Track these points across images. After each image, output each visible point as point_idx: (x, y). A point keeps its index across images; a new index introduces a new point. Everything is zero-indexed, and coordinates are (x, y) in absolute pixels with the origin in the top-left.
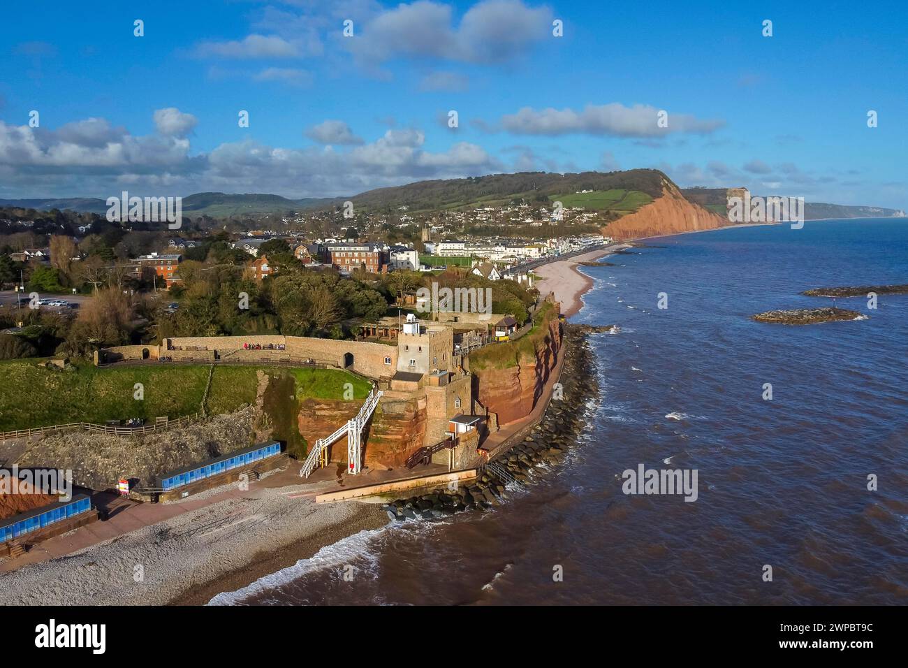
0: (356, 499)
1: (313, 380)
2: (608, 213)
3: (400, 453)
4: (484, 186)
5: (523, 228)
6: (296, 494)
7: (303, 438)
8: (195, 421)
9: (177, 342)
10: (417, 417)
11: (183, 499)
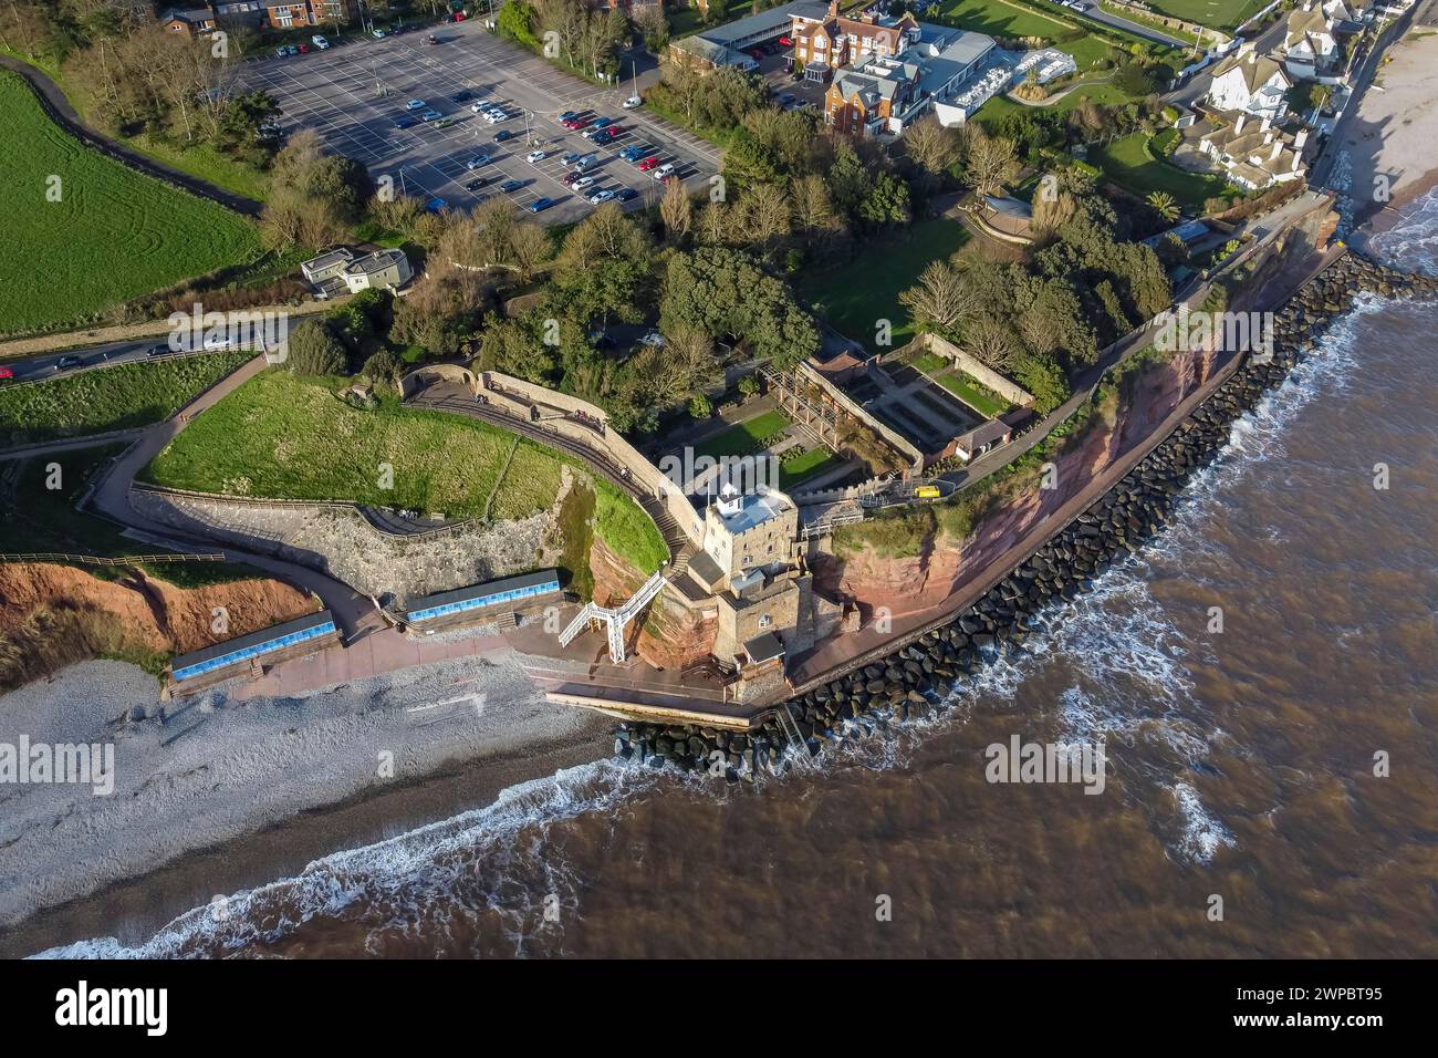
1: (611, 513)
3: (675, 656)
6: (538, 673)
8: (471, 528)
9: (496, 377)
10: (699, 627)
11: (426, 637)
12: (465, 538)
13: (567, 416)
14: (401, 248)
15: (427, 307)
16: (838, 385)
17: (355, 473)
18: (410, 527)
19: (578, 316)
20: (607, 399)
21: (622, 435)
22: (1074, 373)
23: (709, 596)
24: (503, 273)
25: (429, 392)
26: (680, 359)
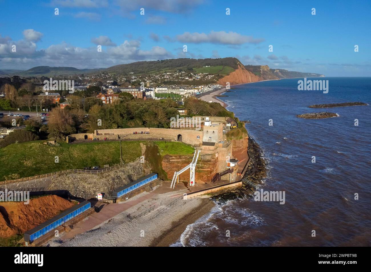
0: (199, 197)
1: (166, 147)
2: (218, 75)
3: (209, 176)
4: (165, 64)
5: (185, 81)
6: (173, 196)
7: (165, 172)
12: (121, 169)
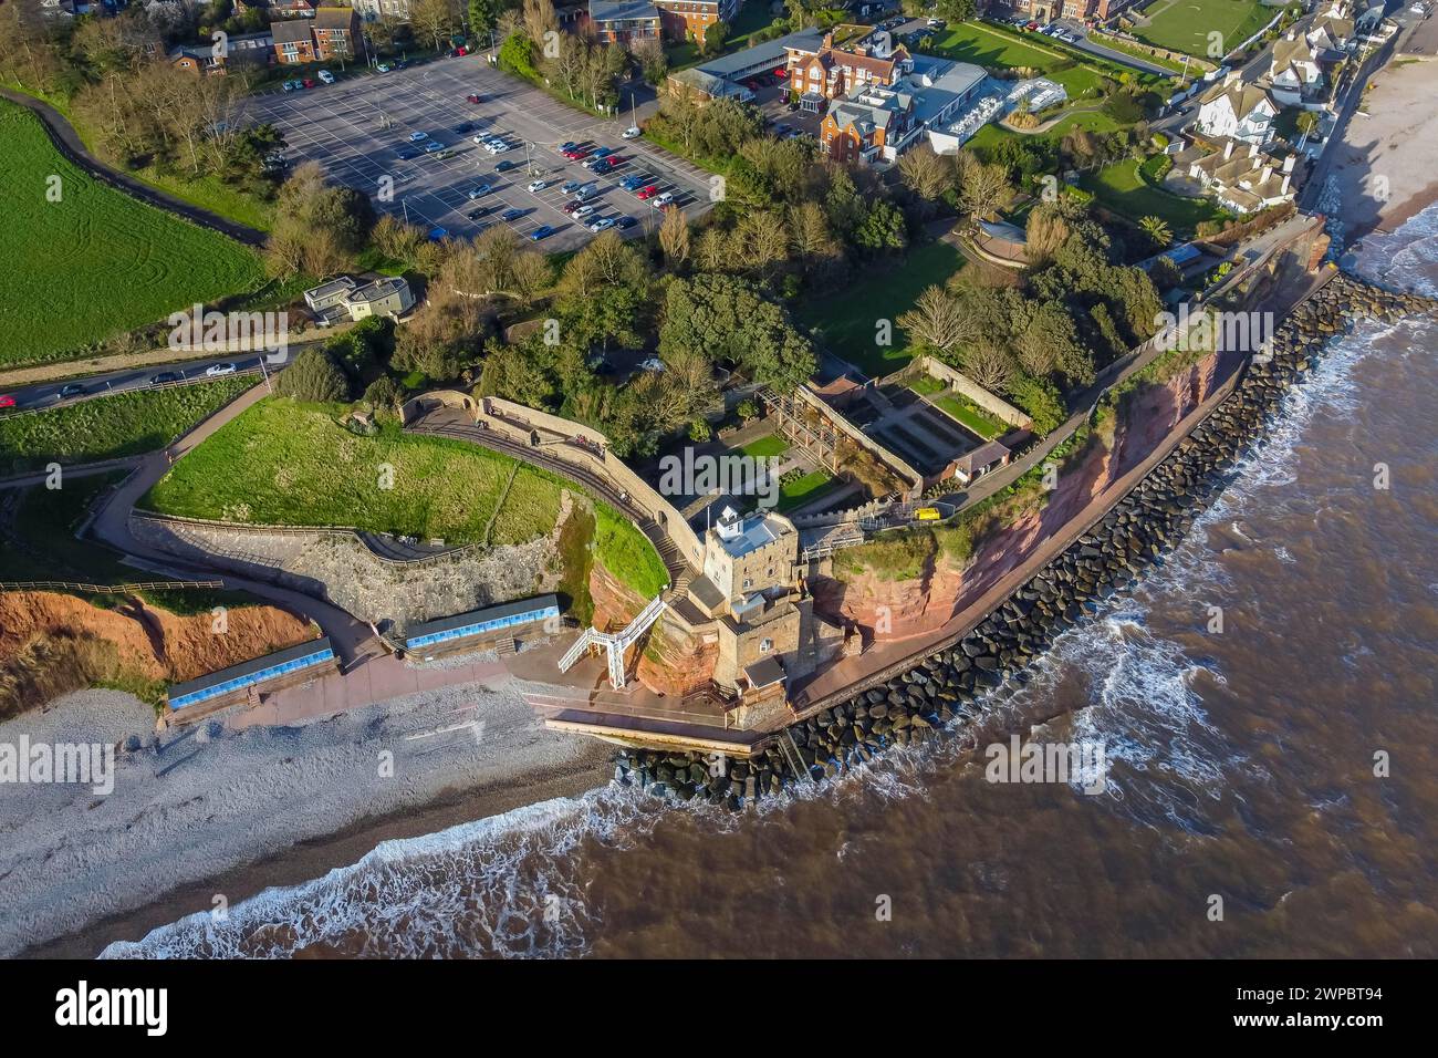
1: (611, 537)
3: (675, 682)
6: (535, 700)
8: (471, 553)
9: (497, 403)
10: (700, 652)
11: (424, 663)
12: (465, 563)
13: (568, 441)
14: (403, 276)
15: (428, 334)
16: (836, 408)
17: (355, 499)
18: (409, 553)
19: (578, 342)
20: (607, 424)
21: (622, 459)
22: (1071, 396)
23: (709, 621)
24: (504, 300)
25: (430, 418)
26: (679, 384)
